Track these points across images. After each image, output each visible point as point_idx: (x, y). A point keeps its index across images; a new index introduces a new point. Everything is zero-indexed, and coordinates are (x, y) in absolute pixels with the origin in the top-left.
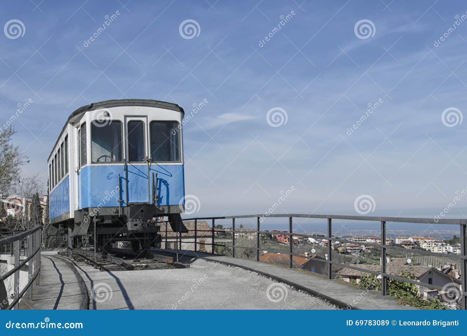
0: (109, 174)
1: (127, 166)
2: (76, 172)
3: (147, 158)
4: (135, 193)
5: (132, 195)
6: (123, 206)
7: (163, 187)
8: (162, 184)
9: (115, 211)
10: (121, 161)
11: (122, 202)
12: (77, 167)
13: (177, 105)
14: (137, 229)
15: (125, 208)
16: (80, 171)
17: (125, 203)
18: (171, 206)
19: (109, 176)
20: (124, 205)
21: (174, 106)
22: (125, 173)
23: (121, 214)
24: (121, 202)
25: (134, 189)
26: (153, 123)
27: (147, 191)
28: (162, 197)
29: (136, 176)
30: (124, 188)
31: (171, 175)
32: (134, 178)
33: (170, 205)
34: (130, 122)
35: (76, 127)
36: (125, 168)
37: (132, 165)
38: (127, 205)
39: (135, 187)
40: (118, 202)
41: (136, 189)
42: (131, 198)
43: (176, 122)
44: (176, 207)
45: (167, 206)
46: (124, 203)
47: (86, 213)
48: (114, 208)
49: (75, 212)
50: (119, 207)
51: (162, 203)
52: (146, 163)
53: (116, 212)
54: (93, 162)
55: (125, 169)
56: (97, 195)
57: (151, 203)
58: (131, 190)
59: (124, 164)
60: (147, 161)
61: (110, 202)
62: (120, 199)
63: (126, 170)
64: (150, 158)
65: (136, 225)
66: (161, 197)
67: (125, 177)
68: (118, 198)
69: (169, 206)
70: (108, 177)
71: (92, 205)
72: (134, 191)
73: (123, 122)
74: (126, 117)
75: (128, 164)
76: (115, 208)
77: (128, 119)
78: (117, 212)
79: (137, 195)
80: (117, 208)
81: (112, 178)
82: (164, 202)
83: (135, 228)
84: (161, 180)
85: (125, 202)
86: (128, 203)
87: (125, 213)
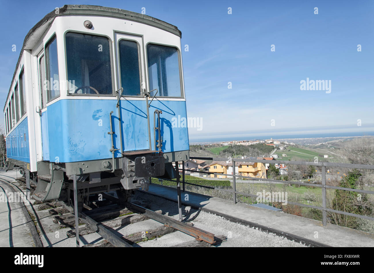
0: (95, 111)
1: (120, 101)
2: (37, 112)
3: (145, 91)
4: (132, 137)
5: (128, 142)
6: (118, 157)
7: (166, 129)
8: (165, 125)
9: (106, 165)
10: (112, 93)
11: (116, 152)
12: (39, 107)
13: (176, 28)
14: (137, 187)
15: (119, 159)
16: (43, 111)
17: (121, 153)
18: (175, 153)
19: (96, 115)
20: (119, 155)
21: (173, 28)
22: (117, 110)
23: (116, 169)
24: (114, 151)
25: (130, 132)
26: (150, 45)
27: (147, 135)
28: (166, 141)
29: (132, 115)
30: (118, 132)
31: (173, 114)
32: (130, 117)
33: (174, 150)
34: (122, 40)
35: (35, 56)
36: (119, 104)
37: (126, 100)
38: (123, 155)
39: (131, 129)
40: (110, 152)
41: (134, 132)
42: (128, 145)
43: (176, 49)
44: (181, 153)
45: (171, 153)
46: (119, 153)
47: (57, 167)
48: (105, 161)
49: (38, 163)
50: (112, 159)
51: (165, 149)
52: (144, 97)
53: (108, 167)
54: (70, 94)
55: (117, 105)
56: (79, 144)
57: (153, 150)
58: (127, 134)
59: (116, 98)
60: (146, 95)
61: (99, 152)
62: (113, 147)
63: (119, 107)
64: (148, 91)
65: (135, 182)
66: (164, 142)
67: (118, 116)
68: (110, 146)
69: (173, 152)
70: (94, 116)
71: (71, 159)
72: (130, 134)
73: (113, 40)
74: (116, 32)
75: (122, 98)
76: (107, 161)
77: (119, 37)
78: (110, 166)
79: (135, 140)
80: (109, 160)
81: (100, 118)
82: (168, 148)
83: (134, 186)
84: (163, 119)
85: (120, 151)
86: (123, 152)
87: (121, 167)
